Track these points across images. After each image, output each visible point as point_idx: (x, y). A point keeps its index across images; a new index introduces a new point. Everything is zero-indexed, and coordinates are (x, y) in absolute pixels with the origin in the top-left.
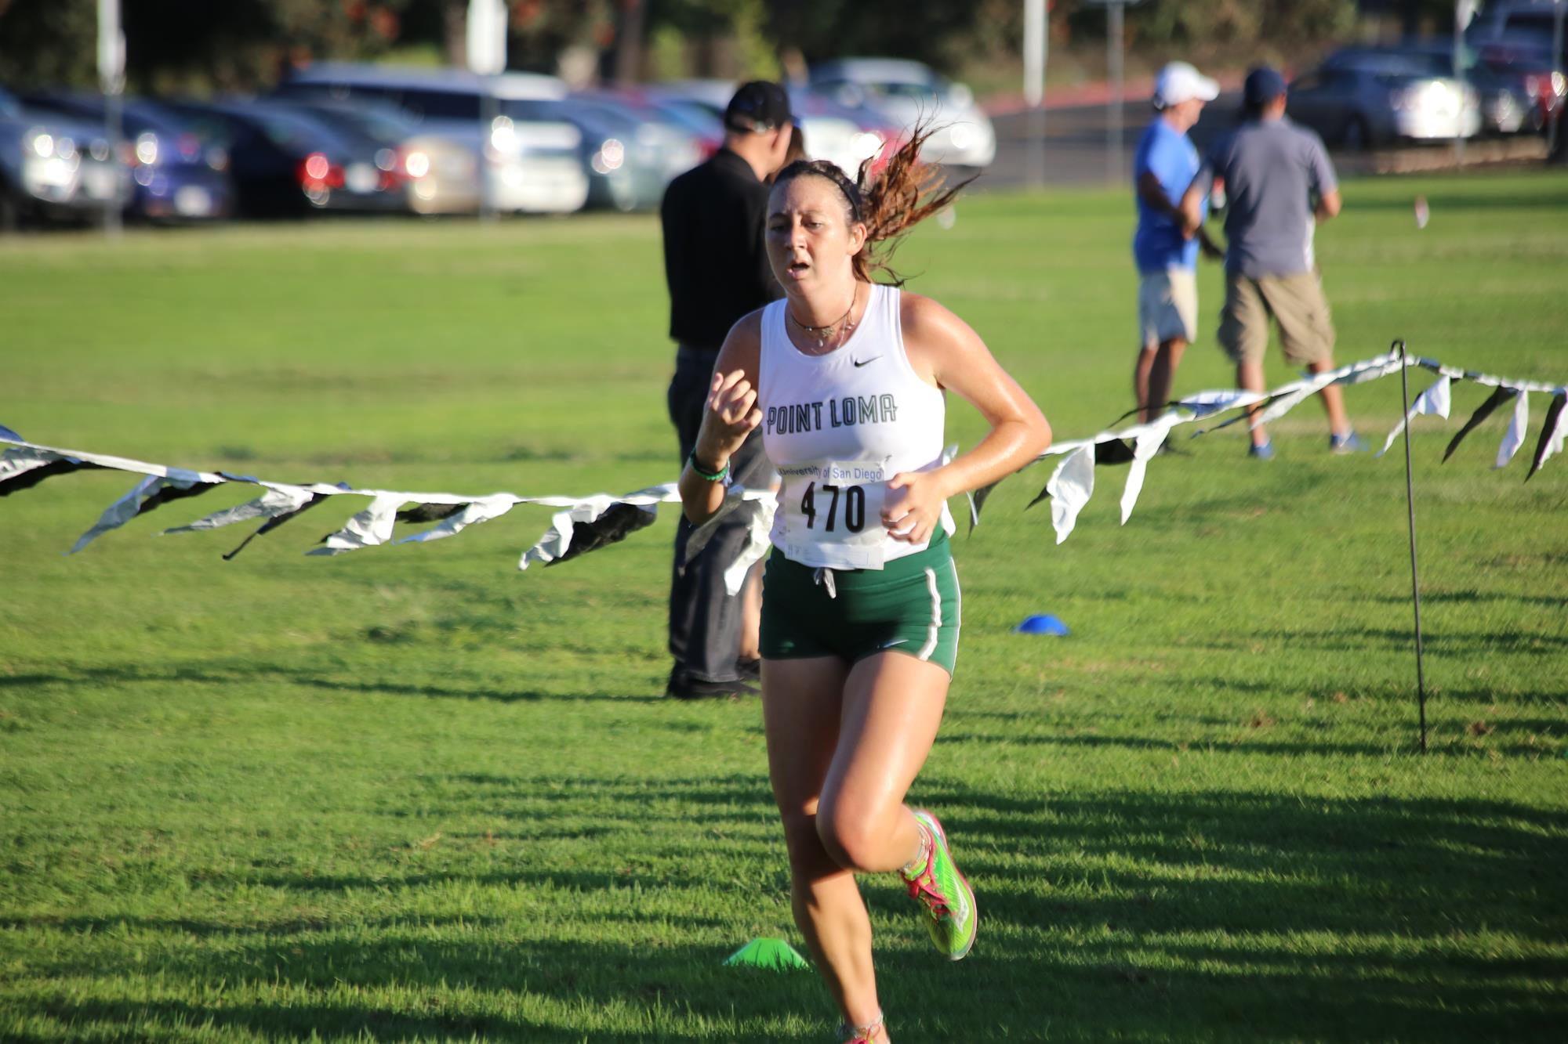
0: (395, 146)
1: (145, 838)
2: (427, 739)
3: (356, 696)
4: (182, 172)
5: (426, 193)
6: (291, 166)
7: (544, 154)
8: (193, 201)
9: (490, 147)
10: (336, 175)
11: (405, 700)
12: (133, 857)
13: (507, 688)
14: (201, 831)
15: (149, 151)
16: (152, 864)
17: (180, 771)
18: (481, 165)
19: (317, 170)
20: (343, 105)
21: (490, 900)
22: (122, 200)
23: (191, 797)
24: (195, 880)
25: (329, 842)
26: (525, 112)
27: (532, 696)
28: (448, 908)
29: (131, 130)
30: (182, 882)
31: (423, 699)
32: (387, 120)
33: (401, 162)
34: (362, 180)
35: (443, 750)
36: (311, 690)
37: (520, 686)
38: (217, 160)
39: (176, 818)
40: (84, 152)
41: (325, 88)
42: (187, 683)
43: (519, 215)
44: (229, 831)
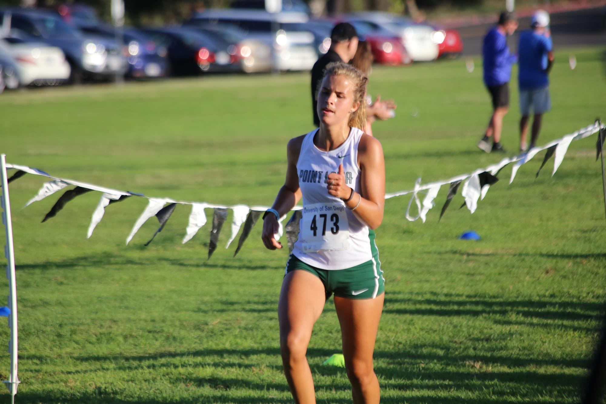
0: (236, 44)
1: (108, 323)
2: (220, 285)
3: (194, 269)
4: (148, 58)
5: (250, 64)
6: (193, 54)
7: (299, 46)
8: (153, 70)
9: (276, 43)
10: (212, 57)
11: (213, 271)
12: (103, 330)
13: (254, 264)
14: (129, 320)
15: (134, 49)
16: (110, 333)
17: (123, 298)
18: (273, 51)
19: (204, 55)
20: (215, 28)
21: (237, 344)
22: (123, 71)
23: (127, 308)
24: (125, 337)
25: (177, 323)
26: (291, 28)
27: (263, 268)
28: (221, 347)
29: (126, 40)
30: (121, 339)
31: (220, 270)
32: (233, 33)
33: (239, 51)
34: (223, 59)
35: (225, 288)
36: (177, 267)
37: (259, 264)
38: (162, 52)
39: (121, 315)
40: (108, 51)
41: (207, 20)
42: (129, 266)
43: (289, 72)
44: (140, 320)
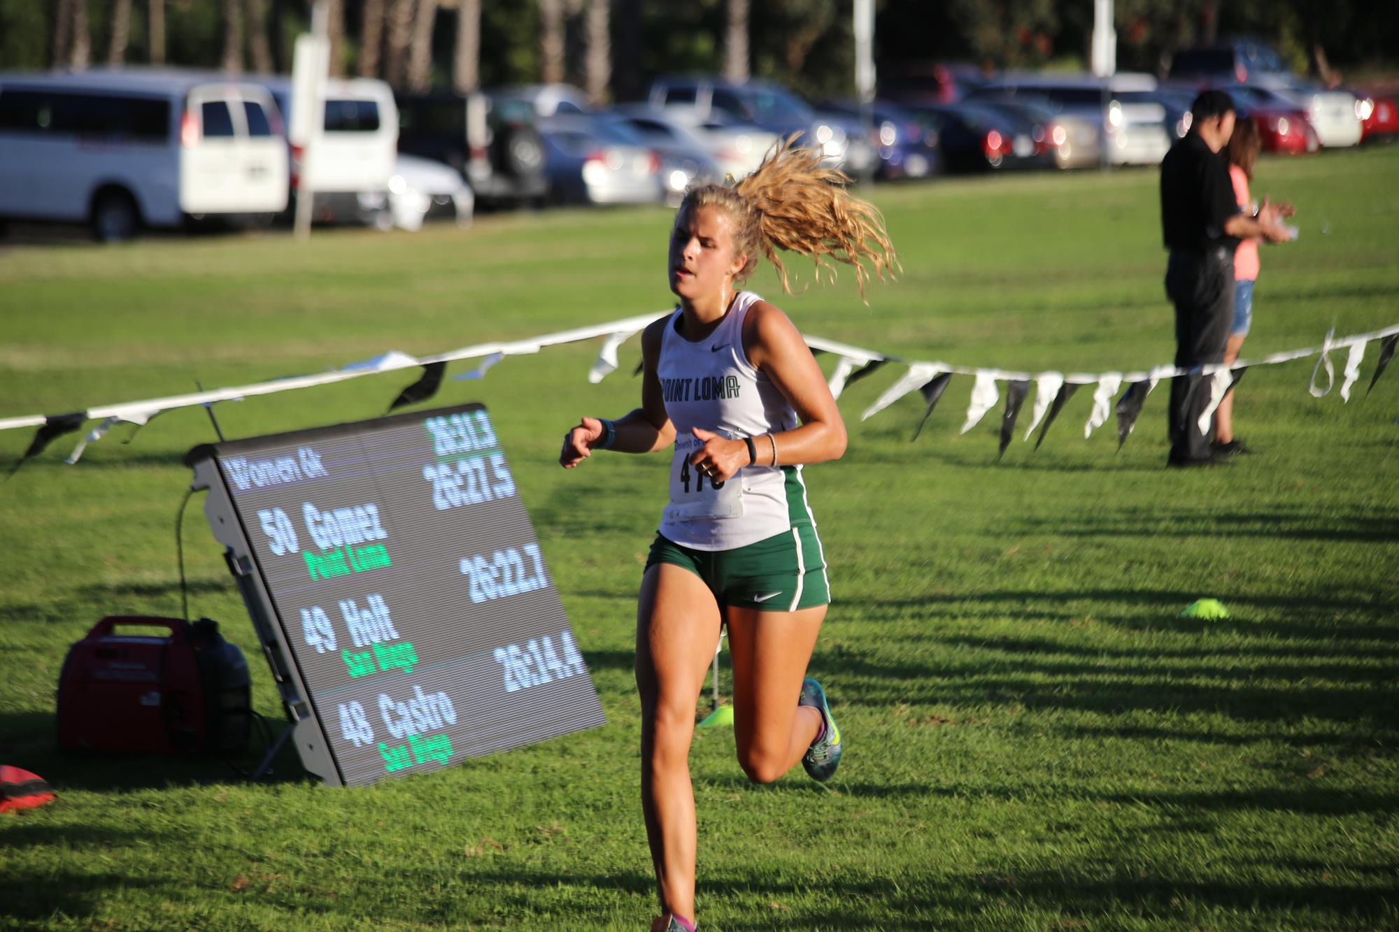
0: (1046, 126)
1: (849, 551)
3: (979, 470)
4: (910, 148)
5: (1065, 155)
6: (979, 141)
7: (1142, 126)
8: (917, 166)
9: (1109, 124)
10: (1007, 146)
11: (1008, 472)
12: (843, 561)
14: (881, 547)
15: (889, 136)
16: (853, 566)
17: (873, 513)
18: (1102, 134)
19: (995, 143)
20: (1012, 101)
22: (872, 169)
23: (877, 528)
24: (877, 572)
25: (955, 552)
26: (1129, 98)
29: (877, 122)
30: (870, 575)
31: (1019, 471)
32: (1040, 108)
33: (1049, 136)
34: (1023, 148)
35: (1027, 501)
36: (954, 467)
38: (932, 140)
39: (870, 538)
40: (851, 138)
41: (1001, 91)
43: (1126, 167)
44: (898, 547)
